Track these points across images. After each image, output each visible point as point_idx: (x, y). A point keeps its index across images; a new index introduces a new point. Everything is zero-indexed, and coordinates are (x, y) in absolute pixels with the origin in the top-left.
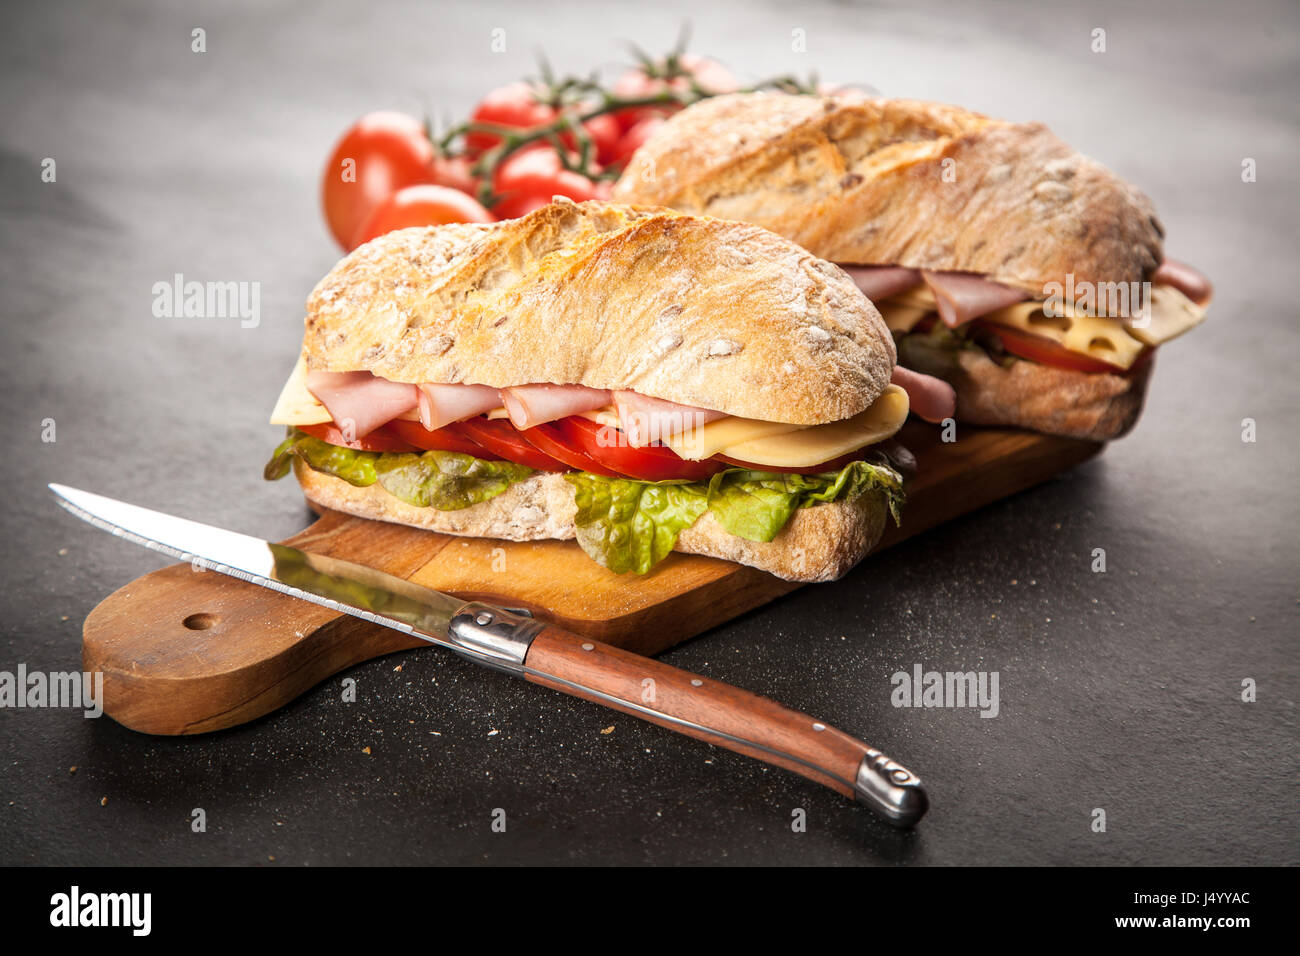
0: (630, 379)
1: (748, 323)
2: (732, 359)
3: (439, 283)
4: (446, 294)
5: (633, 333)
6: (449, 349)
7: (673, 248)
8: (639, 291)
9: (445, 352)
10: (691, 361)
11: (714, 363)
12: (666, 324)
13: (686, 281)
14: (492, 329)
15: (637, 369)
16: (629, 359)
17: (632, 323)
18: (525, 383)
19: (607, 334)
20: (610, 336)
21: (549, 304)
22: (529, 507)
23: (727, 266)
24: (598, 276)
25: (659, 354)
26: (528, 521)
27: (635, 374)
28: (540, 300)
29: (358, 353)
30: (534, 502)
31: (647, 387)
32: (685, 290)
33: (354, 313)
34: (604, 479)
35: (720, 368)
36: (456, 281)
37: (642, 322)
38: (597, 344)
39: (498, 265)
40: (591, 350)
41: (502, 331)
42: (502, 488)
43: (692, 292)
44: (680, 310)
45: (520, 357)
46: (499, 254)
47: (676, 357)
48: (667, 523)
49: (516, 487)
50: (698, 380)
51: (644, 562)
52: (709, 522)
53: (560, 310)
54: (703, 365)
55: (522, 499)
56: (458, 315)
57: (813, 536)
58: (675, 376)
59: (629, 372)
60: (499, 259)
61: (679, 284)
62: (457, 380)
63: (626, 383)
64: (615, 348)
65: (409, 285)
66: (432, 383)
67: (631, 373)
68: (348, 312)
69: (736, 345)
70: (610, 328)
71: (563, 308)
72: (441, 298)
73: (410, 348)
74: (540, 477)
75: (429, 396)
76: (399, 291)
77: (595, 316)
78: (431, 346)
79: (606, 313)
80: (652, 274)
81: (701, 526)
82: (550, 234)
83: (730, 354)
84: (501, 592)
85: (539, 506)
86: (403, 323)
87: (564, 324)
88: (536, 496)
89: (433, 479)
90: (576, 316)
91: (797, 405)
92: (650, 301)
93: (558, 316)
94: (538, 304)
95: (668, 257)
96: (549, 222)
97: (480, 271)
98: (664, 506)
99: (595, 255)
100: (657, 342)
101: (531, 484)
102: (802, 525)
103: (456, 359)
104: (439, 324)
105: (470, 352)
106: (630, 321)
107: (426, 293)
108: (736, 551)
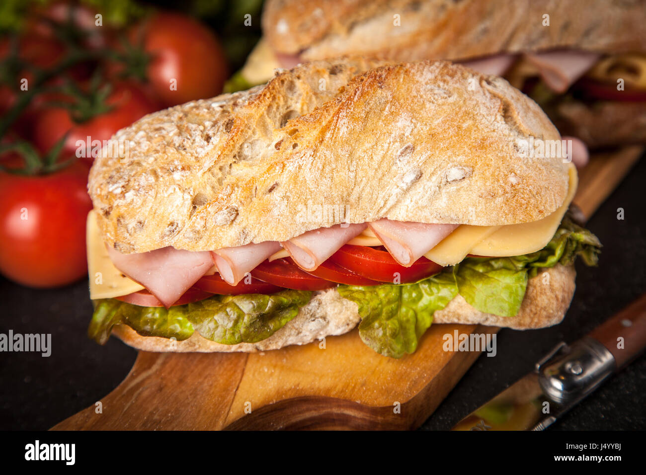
0: (385, 210)
1: (470, 149)
2: (467, 181)
3: (207, 164)
4: (216, 170)
5: (379, 175)
6: (235, 218)
7: (390, 97)
8: (375, 139)
9: (233, 221)
10: (433, 189)
11: (453, 188)
12: (406, 162)
13: (408, 123)
14: (268, 195)
15: (388, 202)
16: (381, 196)
17: (377, 167)
18: (303, 233)
19: (359, 180)
20: (361, 181)
21: (309, 166)
22: (314, 320)
23: (433, 103)
24: (341, 134)
25: (405, 188)
26: (314, 331)
27: (388, 206)
28: (301, 163)
29: (158, 233)
30: (317, 316)
31: (400, 214)
32: (410, 130)
33: (145, 201)
34: (370, 288)
35: (458, 190)
36: (222, 158)
37: (385, 165)
38: (352, 189)
39: (250, 137)
40: (349, 195)
41: (276, 195)
42: (294, 313)
43: (415, 131)
44: (413, 149)
45: (296, 213)
46: (249, 128)
47: (419, 188)
48: (425, 309)
49: (303, 309)
50: (442, 203)
51: (412, 342)
52: (459, 303)
53: (318, 169)
54: (443, 191)
55: (308, 316)
56: (236, 189)
57: (544, 297)
58: (424, 202)
59: (382, 205)
60: (250, 132)
61: (404, 127)
62: (248, 242)
63: (381, 214)
64: (368, 190)
65: (183, 169)
66: (227, 248)
67: (384, 206)
68: (138, 201)
69: (467, 169)
70: (360, 174)
71: (321, 167)
72: (213, 174)
73: (203, 223)
74: (318, 297)
75: (228, 259)
76: (177, 176)
77: (347, 167)
78: (221, 217)
79: (354, 163)
80: (380, 123)
81: (453, 306)
82: (282, 103)
83: (464, 178)
84: (312, 394)
85: (321, 317)
86: (189, 202)
87: (324, 180)
88: (319, 311)
89: (241, 320)
90: (332, 170)
91: (526, 208)
92: (386, 146)
93: (318, 174)
94: (300, 167)
95: (389, 105)
96: (279, 92)
97: (238, 146)
98: (420, 297)
99: (335, 118)
100: (402, 179)
101: (314, 304)
102: (535, 291)
103: (244, 224)
104: (222, 199)
105: (254, 217)
106: (375, 165)
107: (200, 174)
108: (483, 319)
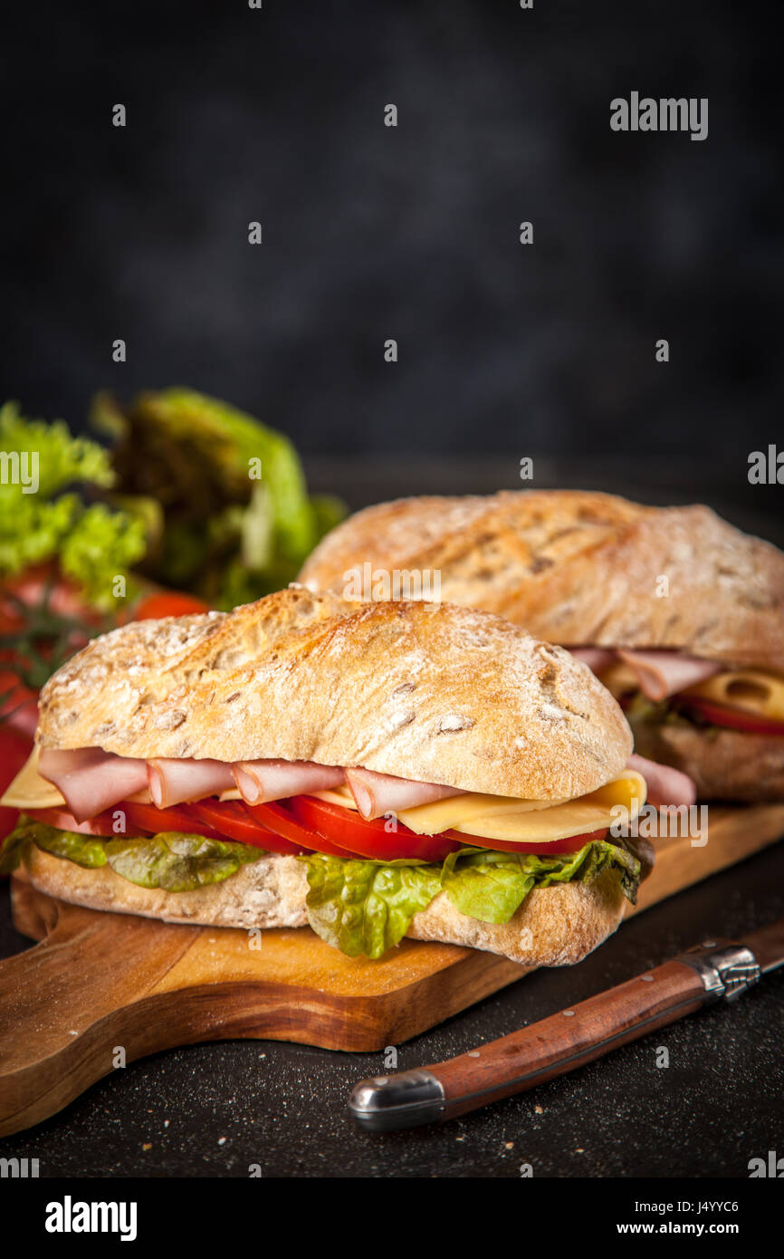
0: (361, 755)
1: (480, 700)
2: (464, 733)
3: (172, 663)
4: (180, 673)
5: (365, 709)
6: (180, 724)
7: (408, 629)
8: (372, 669)
9: (176, 727)
10: (422, 736)
11: (446, 738)
12: (399, 700)
13: (420, 660)
14: (225, 705)
15: (369, 745)
16: (361, 735)
17: (364, 699)
18: (256, 758)
19: (339, 711)
20: (342, 713)
21: (282, 680)
22: (260, 890)
23: (461, 648)
24: (332, 654)
25: (391, 729)
26: (259, 905)
27: (367, 750)
28: (273, 676)
29: (91, 729)
30: (266, 885)
31: (378, 764)
32: (419, 668)
33: (88, 693)
34: (337, 861)
35: (451, 743)
36: (190, 659)
37: (375, 699)
38: (329, 721)
39: (233, 646)
40: (323, 726)
41: (235, 707)
42: (232, 868)
43: (425, 671)
44: (414, 688)
45: (251, 732)
46: (235, 635)
47: (407, 732)
48: (402, 905)
49: (247, 869)
50: (429, 755)
51: (377, 946)
52: (444, 904)
53: (293, 686)
54: (434, 740)
55: (253, 881)
56: (192, 691)
57: (550, 916)
58: (408, 751)
59: (360, 748)
60: (234, 640)
61: (412, 664)
62: (187, 755)
63: (357, 760)
64: (347, 725)
65: (143, 665)
66: (162, 759)
67: (362, 749)
68: (81, 692)
69: (467, 720)
70: (343, 704)
71: (296, 685)
72: (175, 676)
73: (142, 723)
74: (272, 860)
75: (160, 771)
76: (133, 671)
77: (328, 693)
78: (164, 720)
79: (339, 690)
80: (386, 653)
81: (436, 909)
82: (285, 618)
83: (461, 729)
85: (271, 889)
86: (135, 701)
87: (297, 701)
88: (268, 879)
89: (163, 859)
90: (309, 692)
91: (528, 780)
92: (383, 679)
93: (291, 693)
94: (271, 680)
95: (403, 638)
96: (286, 606)
97: (214, 651)
98: (398, 888)
99: (330, 634)
100: (389, 718)
101: (263, 866)
102: (538, 905)
103: (188, 734)
104: (172, 700)
105: (202, 727)
106: (363, 697)
107: (159, 672)
108: (471, 934)
